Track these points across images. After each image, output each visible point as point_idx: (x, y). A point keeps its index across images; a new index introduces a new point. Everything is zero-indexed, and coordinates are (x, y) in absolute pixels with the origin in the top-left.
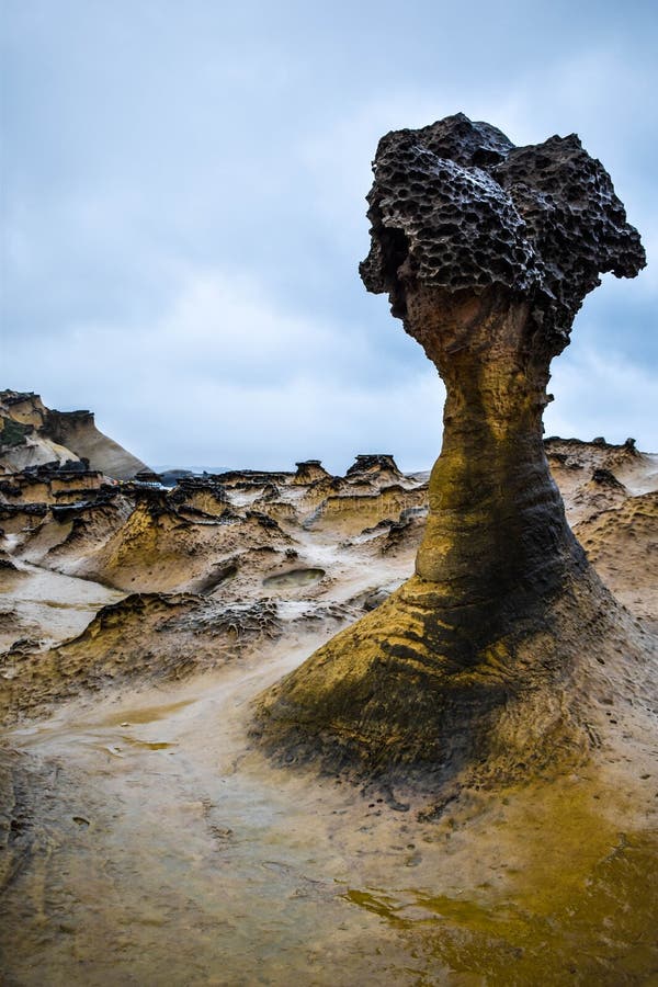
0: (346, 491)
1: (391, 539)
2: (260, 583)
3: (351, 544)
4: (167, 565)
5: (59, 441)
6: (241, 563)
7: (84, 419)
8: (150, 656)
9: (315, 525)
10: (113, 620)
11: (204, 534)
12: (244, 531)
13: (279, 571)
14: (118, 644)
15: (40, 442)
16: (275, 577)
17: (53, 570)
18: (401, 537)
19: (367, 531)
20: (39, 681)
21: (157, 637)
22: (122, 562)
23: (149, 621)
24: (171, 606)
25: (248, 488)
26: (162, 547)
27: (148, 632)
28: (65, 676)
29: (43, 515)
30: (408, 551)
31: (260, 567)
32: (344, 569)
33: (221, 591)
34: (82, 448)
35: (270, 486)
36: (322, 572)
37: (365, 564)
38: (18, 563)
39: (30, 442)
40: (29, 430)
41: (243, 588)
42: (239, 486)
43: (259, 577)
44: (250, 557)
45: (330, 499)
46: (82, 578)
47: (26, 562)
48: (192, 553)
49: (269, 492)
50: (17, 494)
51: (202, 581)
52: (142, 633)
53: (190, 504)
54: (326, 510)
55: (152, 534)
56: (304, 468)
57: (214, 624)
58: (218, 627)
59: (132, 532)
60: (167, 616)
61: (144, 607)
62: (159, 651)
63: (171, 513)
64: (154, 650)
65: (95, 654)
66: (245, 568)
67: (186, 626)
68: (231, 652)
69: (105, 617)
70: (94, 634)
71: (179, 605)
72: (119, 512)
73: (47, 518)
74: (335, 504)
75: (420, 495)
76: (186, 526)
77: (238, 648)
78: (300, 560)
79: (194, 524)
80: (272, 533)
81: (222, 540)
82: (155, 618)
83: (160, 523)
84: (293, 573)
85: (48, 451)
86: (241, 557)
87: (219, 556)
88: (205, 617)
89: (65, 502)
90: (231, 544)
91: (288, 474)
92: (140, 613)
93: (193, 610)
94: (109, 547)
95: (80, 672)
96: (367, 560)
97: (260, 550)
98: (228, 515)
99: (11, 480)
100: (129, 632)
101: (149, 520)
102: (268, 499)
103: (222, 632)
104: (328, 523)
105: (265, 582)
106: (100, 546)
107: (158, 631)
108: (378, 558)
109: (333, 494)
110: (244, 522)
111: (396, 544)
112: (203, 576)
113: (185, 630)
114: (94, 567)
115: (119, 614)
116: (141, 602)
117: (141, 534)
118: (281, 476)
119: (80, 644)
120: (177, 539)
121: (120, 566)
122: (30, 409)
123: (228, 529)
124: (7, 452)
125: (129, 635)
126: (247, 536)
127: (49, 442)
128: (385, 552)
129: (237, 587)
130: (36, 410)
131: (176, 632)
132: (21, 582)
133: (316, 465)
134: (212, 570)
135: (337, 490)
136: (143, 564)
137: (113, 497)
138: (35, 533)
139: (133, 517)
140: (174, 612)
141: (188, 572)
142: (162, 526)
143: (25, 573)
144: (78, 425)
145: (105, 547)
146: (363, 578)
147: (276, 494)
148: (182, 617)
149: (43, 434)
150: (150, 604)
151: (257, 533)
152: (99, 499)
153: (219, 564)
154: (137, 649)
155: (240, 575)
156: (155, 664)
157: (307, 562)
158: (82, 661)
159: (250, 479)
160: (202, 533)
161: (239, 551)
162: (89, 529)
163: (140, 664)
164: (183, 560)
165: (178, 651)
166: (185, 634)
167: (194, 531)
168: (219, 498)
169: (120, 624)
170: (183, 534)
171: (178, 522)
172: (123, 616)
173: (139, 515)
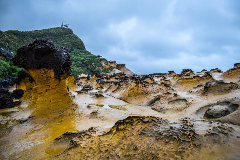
0: (183, 77)
1: (205, 90)
2: (167, 103)
3: (192, 92)
4: (140, 96)
5: (119, 70)
6: (161, 97)
7: (123, 65)
8: (136, 149)
9: (176, 86)
10: (121, 127)
11: (150, 88)
12: (160, 88)
13: (172, 100)
14: (123, 139)
15: (116, 70)
16: (171, 101)
17: (113, 96)
18: (208, 90)
19: (195, 88)
20: (92, 151)
21: (139, 138)
22: (129, 95)
23: (136, 129)
24: (145, 123)
25: (158, 77)
26: (139, 92)
27: (135, 134)
28: (101, 151)
29: (112, 83)
30: (210, 94)
31: (167, 98)
32: (193, 99)
33: (156, 105)
34: (123, 71)
35: (164, 76)
36: (186, 100)
37: (198, 98)
38: (105, 95)
39: (114, 70)
40: (114, 68)
41: (162, 105)
42: (156, 77)
43: (167, 101)
44: (164, 95)
45: (180, 79)
46: (119, 99)
47: (107, 94)
48: (147, 93)
49: (163, 78)
50: (109, 79)
51: (150, 101)
52: (133, 135)
53: (145, 80)
54: (179, 82)
55: (136, 88)
56: (170, 73)
57: (165, 135)
58: (168, 137)
59: (131, 88)
60: (143, 127)
61: (134, 122)
62: (140, 147)
63: (141, 83)
64: (138, 145)
65: (113, 143)
66: (162, 98)
67: (152, 134)
68: (177, 154)
69: (118, 126)
70: (114, 132)
71: (148, 122)
72: (129, 83)
73: (113, 84)
74: (181, 80)
75: (204, 78)
76: (145, 86)
77: (180, 152)
78: (178, 96)
79: (147, 86)
80: (168, 88)
81: (155, 90)
82: (138, 127)
83: (138, 85)
84: (176, 100)
85: (117, 71)
86: (161, 95)
87: (154, 94)
88: (161, 130)
89: (117, 80)
90: (157, 91)
91: (167, 74)
92: (132, 125)
93: (154, 125)
94: (126, 91)
95: (107, 150)
96: (199, 97)
97: (166, 93)
98: (154, 83)
99: (108, 76)
100: (128, 133)
101: (135, 85)
102: (163, 79)
103: (170, 140)
104: (179, 85)
105: (169, 103)
106: (124, 91)
107: (140, 135)
108: (202, 96)
109: (180, 78)
110: (160, 85)
111: (206, 92)
112: (150, 100)
113: (151, 136)
114: (122, 97)
115: (124, 125)
116: (132, 120)
117: (134, 88)
118: (166, 74)
119: (109, 135)
120: (143, 89)
121: (128, 96)
122: (114, 64)
123: (156, 87)
124: (110, 72)
125: (127, 135)
126: (162, 89)
127: (117, 70)
128: (203, 94)
129: (161, 104)
130: (115, 64)
131: (148, 136)
132: (105, 100)
133: (173, 72)
134: (153, 98)
135: (181, 77)
136: (134, 96)
137: (127, 79)
138: (110, 87)
139: (132, 84)
140: (146, 125)
141: (146, 99)
142: (139, 86)
143: (106, 97)
144: (123, 66)
145: (125, 91)
146: (200, 102)
147: (165, 78)
148: (150, 128)
149: (116, 68)
150: (136, 121)
151: (164, 88)
152: (124, 80)
153: (155, 97)
154: (131, 143)
155: (161, 101)
156: (138, 154)
157: (180, 97)
158: (108, 145)
159: (158, 75)
160: (149, 88)
161: (160, 93)
162: (121, 86)
163: (131, 153)
164: (144, 95)
165: (149, 149)
166: (152, 138)
167: (147, 87)
168: (152, 79)
169: (124, 129)
170: (144, 88)
171: (143, 85)
172: (125, 126)
173: (133, 83)
